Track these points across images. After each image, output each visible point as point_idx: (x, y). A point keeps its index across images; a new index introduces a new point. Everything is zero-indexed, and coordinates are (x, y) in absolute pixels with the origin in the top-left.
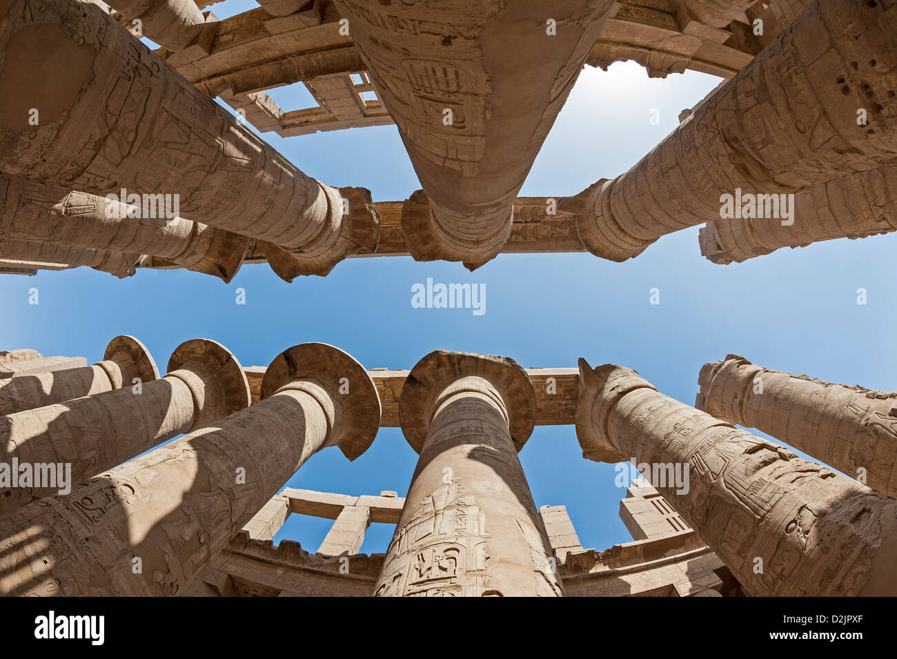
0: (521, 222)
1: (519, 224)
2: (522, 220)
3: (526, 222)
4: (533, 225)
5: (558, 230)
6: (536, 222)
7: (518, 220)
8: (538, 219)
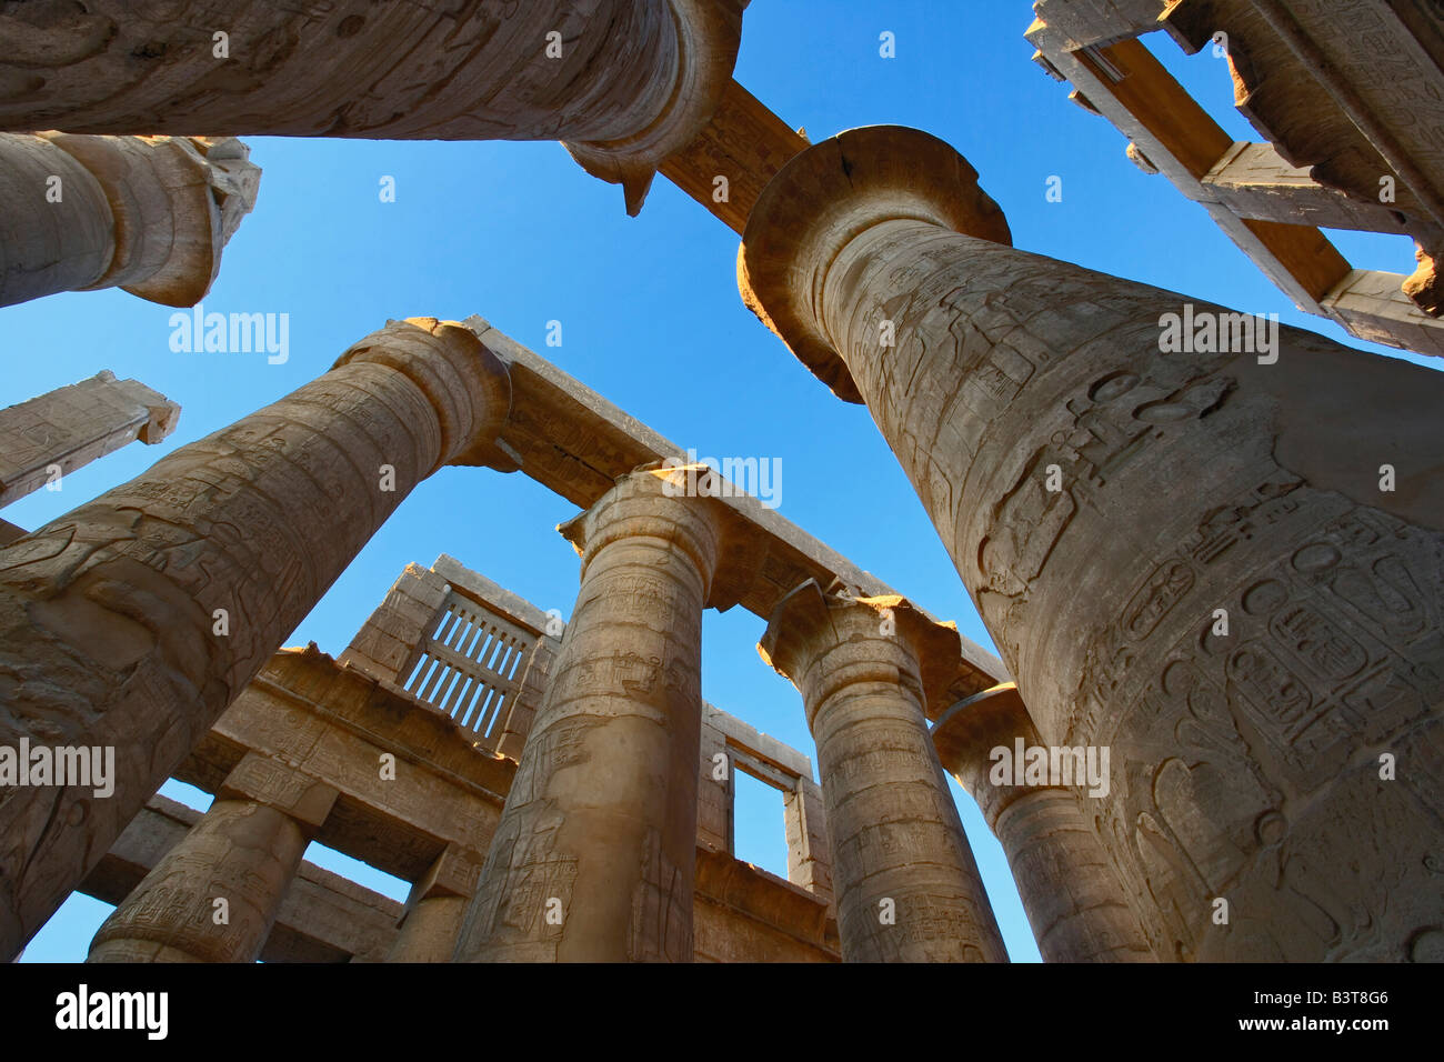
0: (584, 463)
1: (590, 463)
2: (583, 466)
3: (578, 459)
4: (572, 449)
5: (534, 417)
6: (561, 450)
7: (587, 469)
8: (556, 452)
